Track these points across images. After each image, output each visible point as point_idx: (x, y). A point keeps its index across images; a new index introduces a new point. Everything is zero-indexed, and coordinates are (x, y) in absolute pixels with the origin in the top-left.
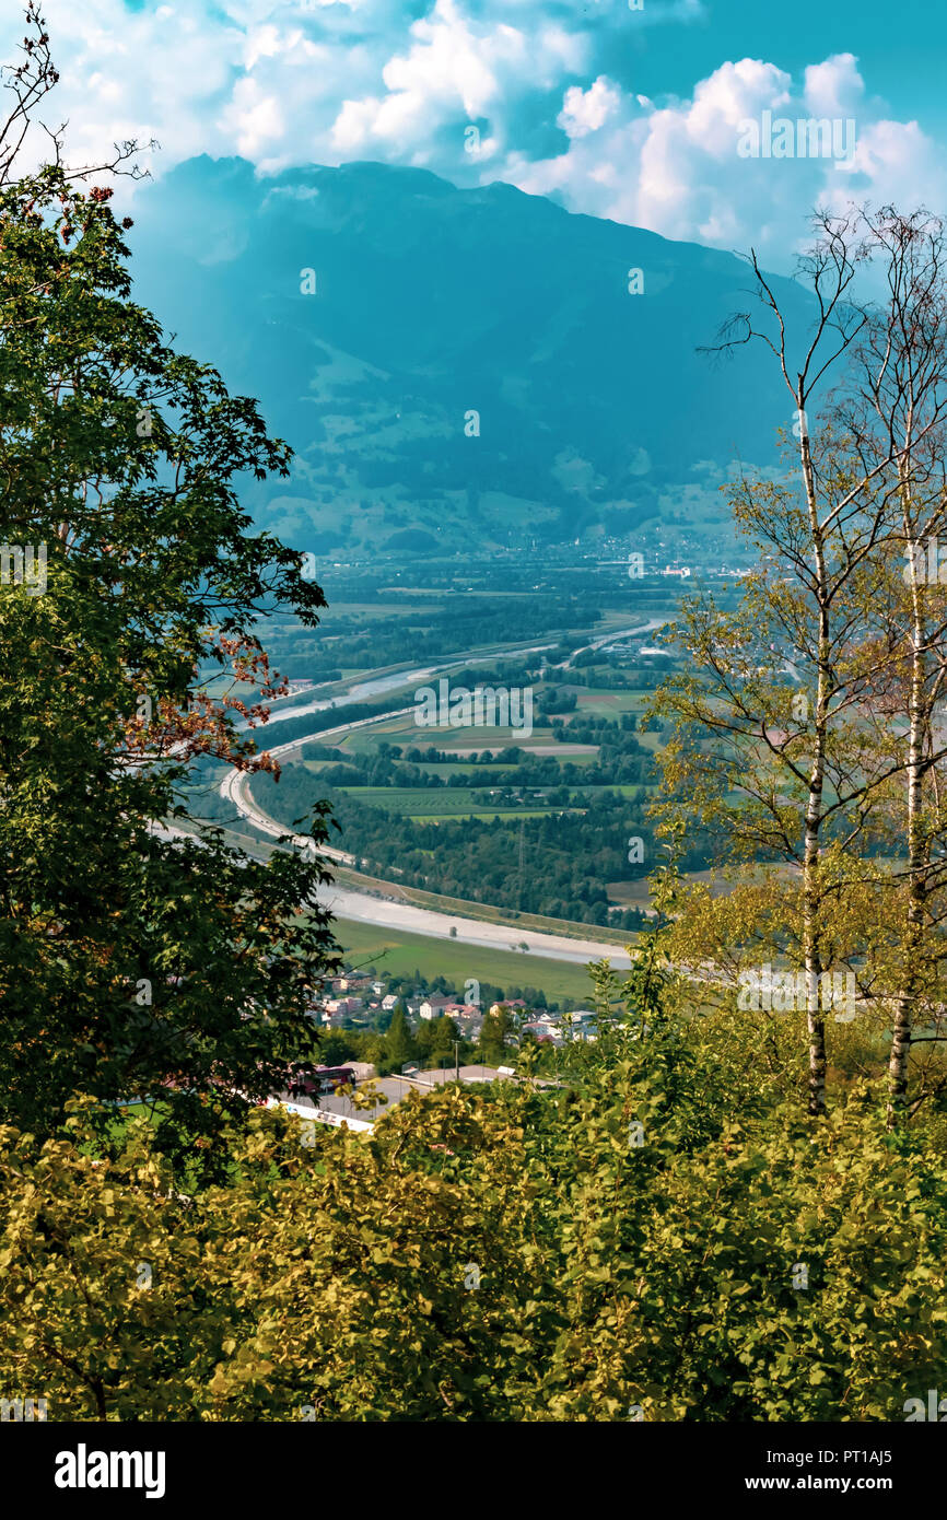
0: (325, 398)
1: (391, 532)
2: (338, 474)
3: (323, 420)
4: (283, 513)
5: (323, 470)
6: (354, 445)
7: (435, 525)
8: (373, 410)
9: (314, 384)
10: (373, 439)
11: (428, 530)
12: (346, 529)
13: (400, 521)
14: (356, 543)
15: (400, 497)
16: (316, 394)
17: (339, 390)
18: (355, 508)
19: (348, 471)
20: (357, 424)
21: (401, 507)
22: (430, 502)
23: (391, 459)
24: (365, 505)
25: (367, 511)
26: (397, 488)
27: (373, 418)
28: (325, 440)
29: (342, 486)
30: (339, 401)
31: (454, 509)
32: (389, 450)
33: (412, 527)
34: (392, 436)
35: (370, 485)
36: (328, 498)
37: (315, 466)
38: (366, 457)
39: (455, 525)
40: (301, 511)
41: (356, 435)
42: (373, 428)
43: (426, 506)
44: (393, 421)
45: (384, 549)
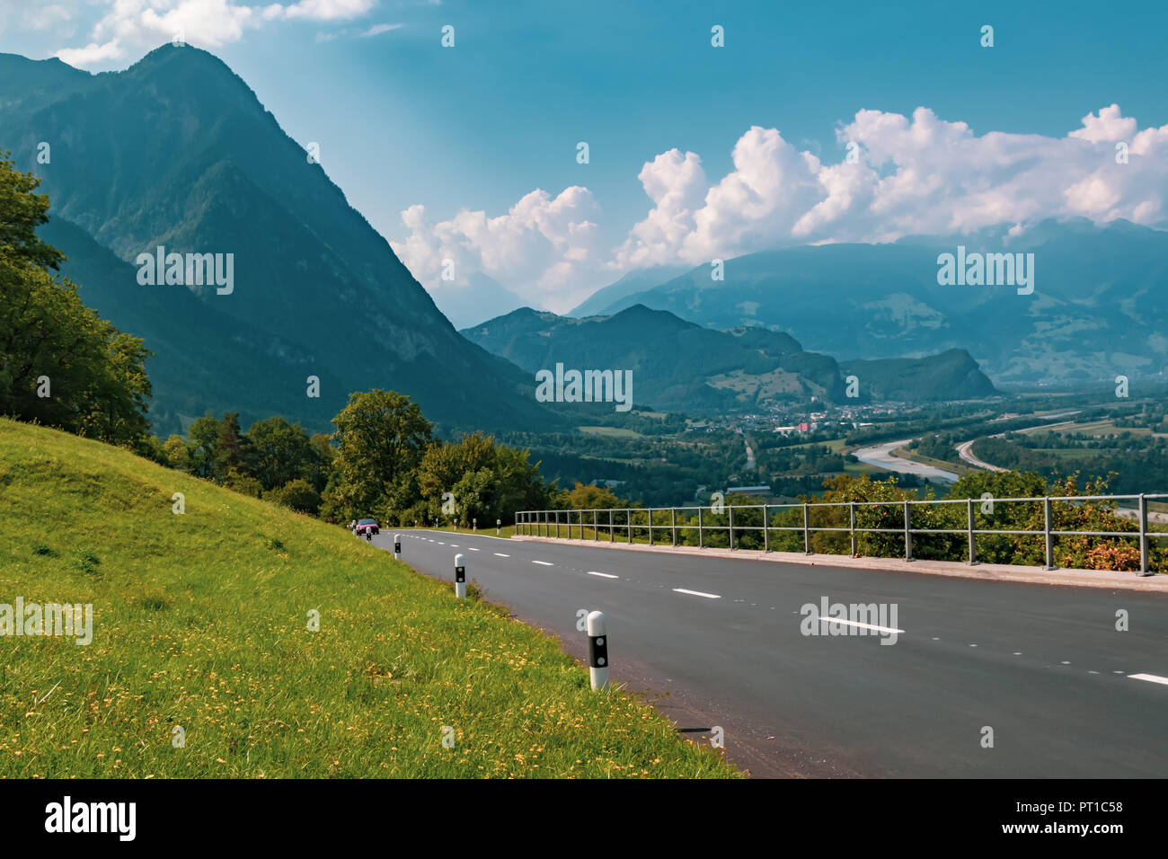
0: (1036, 315)
1: (1067, 370)
2: (1042, 347)
3: (1035, 324)
4: (1016, 364)
5: (1035, 345)
6: (1049, 334)
7: (1090, 367)
8: (1059, 319)
9: (1031, 310)
10: (1059, 331)
11: (1086, 370)
12: (1046, 370)
13: (1072, 366)
14: (1051, 376)
15: (1074, 356)
16: (1032, 313)
17: (1043, 311)
18: (1051, 361)
19: (1047, 345)
20: (1052, 325)
21: (1073, 360)
22: (1087, 358)
23: (1068, 339)
24: (1055, 359)
25: (1056, 362)
26: (1070, 352)
27: (1058, 322)
28: (1036, 332)
29: (1044, 352)
30: (1043, 315)
31: (1099, 360)
32: (1065, 335)
33: (1078, 368)
34: (1068, 330)
35: (1058, 350)
36: (1037, 357)
37: (1032, 343)
38: (1055, 339)
40: (1025, 363)
41: (1051, 330)
42: (1060, 326)
43: (1085, 359)
44: (1069, 323)
45: (1064, 378)
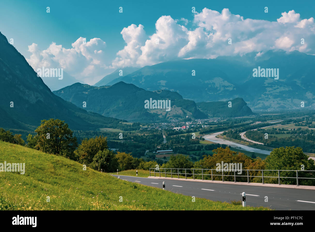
0: (267, 85)
1: (278, 105)
2: (269, 97)
3: (266, 88)
4: (260, 103)
5: (266, 96)
6: (271, 92)
7: (286, 104)
8: (275, 87)
9: (265, 83)
10: (275, 91)
11: (284, 105)
12: (270, 105)
13: (279, 104)
14: (272, 107)
15: (279, 100)
17: (269, 84)
18: (272, 102)
19: (270, 96)
20: (272, 89)
21: (280, 102)
22: (285, 101)
23: (278, 94)
24: (273, 101)
25: (274, 102)
26: (279, 99)
27: (275, 88)
28: (267, 91)
29: (270, 99)
30: (269, 85)
31: (289, 102)
33: (281, 105)
34: (278, 91)
35: (274, 98)
36: (267, 101)
37: (265, 95)
38: (273, 94)
39: (289, 104)
40: (263, 103)
42: (275, 89)
43: (284, 101)
44: (278, 88)
45: (277, 108)
